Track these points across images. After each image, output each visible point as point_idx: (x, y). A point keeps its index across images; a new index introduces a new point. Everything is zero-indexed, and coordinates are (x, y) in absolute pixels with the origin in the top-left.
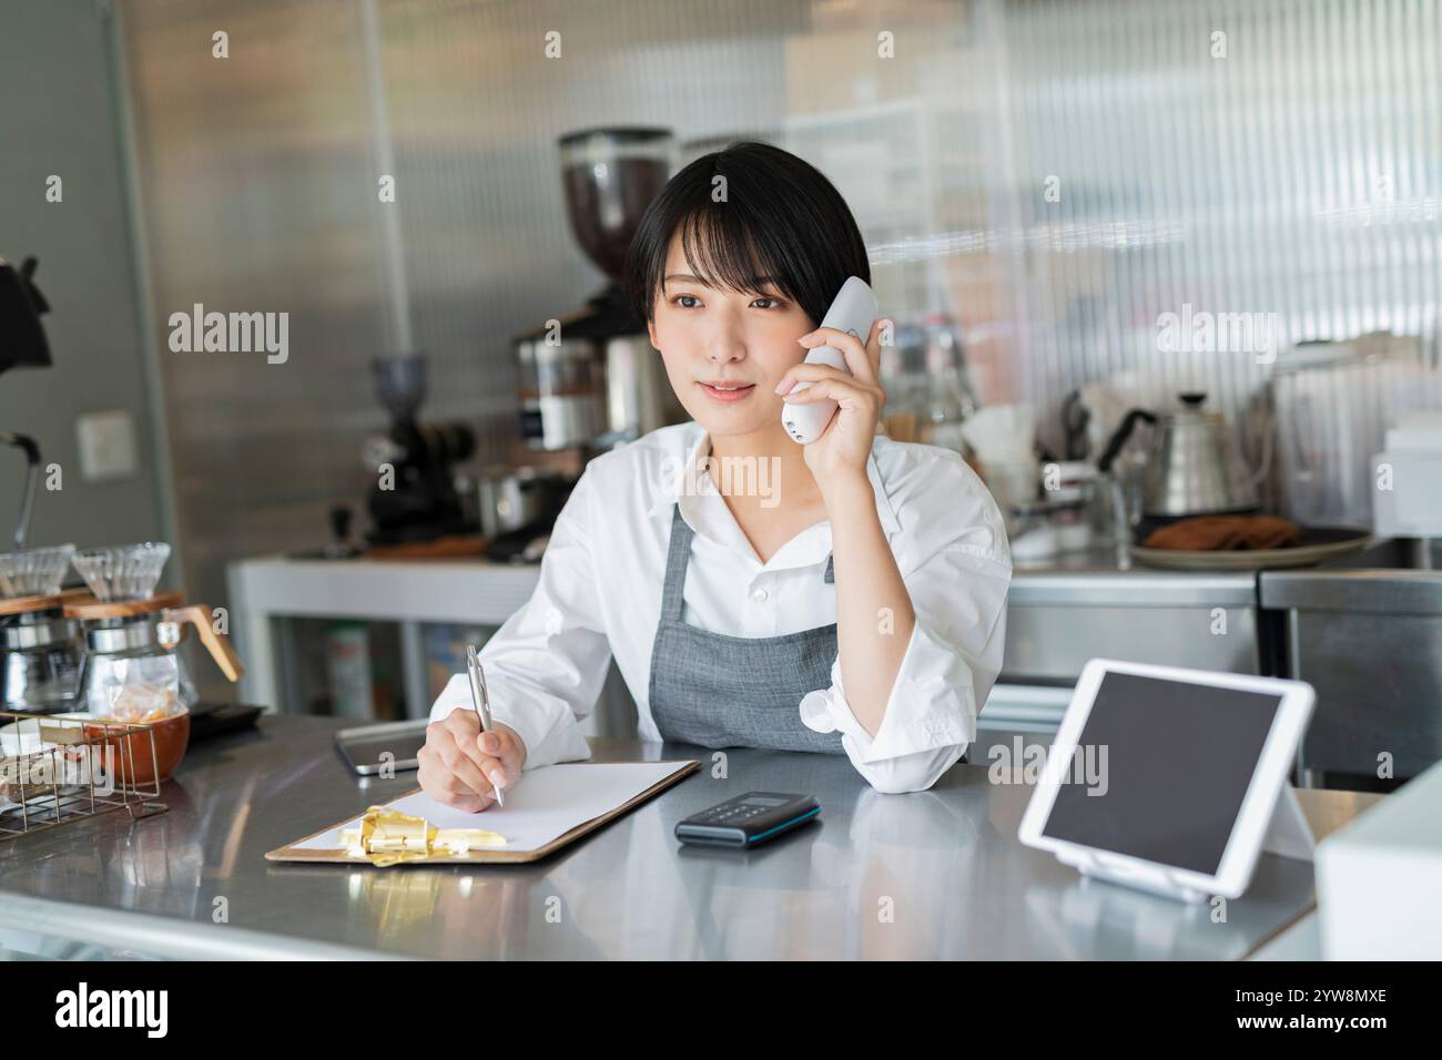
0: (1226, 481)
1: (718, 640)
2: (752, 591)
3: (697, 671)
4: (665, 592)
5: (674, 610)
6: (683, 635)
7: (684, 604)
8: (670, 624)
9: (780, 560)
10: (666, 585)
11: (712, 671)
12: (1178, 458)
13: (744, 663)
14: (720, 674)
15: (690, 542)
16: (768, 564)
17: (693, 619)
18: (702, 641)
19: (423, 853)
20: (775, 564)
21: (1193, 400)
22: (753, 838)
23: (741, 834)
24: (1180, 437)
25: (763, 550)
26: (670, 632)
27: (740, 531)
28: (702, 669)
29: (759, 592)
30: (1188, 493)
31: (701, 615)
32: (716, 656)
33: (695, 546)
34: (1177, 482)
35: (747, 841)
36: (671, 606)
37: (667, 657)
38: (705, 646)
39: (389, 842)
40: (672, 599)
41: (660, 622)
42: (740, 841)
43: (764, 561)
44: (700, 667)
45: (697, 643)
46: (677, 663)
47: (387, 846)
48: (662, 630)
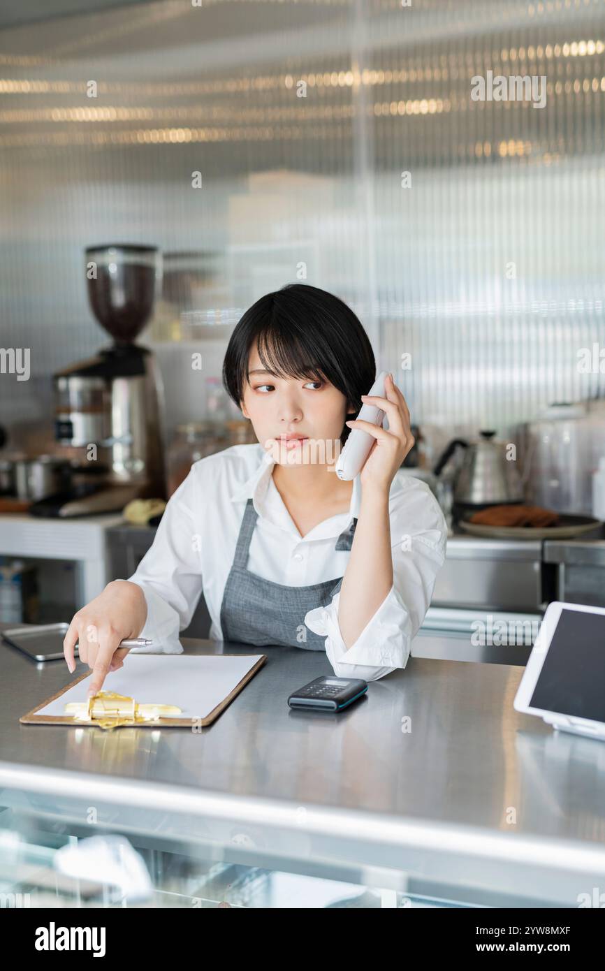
0: (506, 485)
1: (268, 584)
2: (293, 555)
3: (252, 601)
4: (237, 549)
5: (241, 561)
6: (246, 577)
7: (248, 556)
8: (237, 569)
9: (312, 536)
10: (238, 544)
11: (262, 602)
12: (480, 469)
13: (283, 600)
14: (267, 604)
15: (256, 520)
16: (304, 539)
17: (252, 567)
18: (257, 583)
19: (132, 720)
20: (308, 538)
21: (488, 435)
22: (340, 706)
23: (333, 704)
24: (481, 457)
25: (303, 530)
26: (237, 575)
27: (289, 517)
28: (255, 600)
29: (296, 556)
30: (485, 490)
31: (258, 565)
32: (266, 594)
33: (258, 522)
34: (478, 484)
35: (338, 707)
36: (240, 559)
37: (235, 589)
38: (259, 586)
39: (107, 712)
40: (241, 554)
41: (232, 567)
42: (333, 708)
43: (302, 536)
44: (255, 598)
45: (254, 583)
46: (240, 594)
47: (106, 715)
48: (232, 573)
